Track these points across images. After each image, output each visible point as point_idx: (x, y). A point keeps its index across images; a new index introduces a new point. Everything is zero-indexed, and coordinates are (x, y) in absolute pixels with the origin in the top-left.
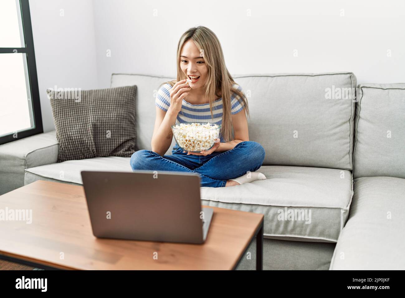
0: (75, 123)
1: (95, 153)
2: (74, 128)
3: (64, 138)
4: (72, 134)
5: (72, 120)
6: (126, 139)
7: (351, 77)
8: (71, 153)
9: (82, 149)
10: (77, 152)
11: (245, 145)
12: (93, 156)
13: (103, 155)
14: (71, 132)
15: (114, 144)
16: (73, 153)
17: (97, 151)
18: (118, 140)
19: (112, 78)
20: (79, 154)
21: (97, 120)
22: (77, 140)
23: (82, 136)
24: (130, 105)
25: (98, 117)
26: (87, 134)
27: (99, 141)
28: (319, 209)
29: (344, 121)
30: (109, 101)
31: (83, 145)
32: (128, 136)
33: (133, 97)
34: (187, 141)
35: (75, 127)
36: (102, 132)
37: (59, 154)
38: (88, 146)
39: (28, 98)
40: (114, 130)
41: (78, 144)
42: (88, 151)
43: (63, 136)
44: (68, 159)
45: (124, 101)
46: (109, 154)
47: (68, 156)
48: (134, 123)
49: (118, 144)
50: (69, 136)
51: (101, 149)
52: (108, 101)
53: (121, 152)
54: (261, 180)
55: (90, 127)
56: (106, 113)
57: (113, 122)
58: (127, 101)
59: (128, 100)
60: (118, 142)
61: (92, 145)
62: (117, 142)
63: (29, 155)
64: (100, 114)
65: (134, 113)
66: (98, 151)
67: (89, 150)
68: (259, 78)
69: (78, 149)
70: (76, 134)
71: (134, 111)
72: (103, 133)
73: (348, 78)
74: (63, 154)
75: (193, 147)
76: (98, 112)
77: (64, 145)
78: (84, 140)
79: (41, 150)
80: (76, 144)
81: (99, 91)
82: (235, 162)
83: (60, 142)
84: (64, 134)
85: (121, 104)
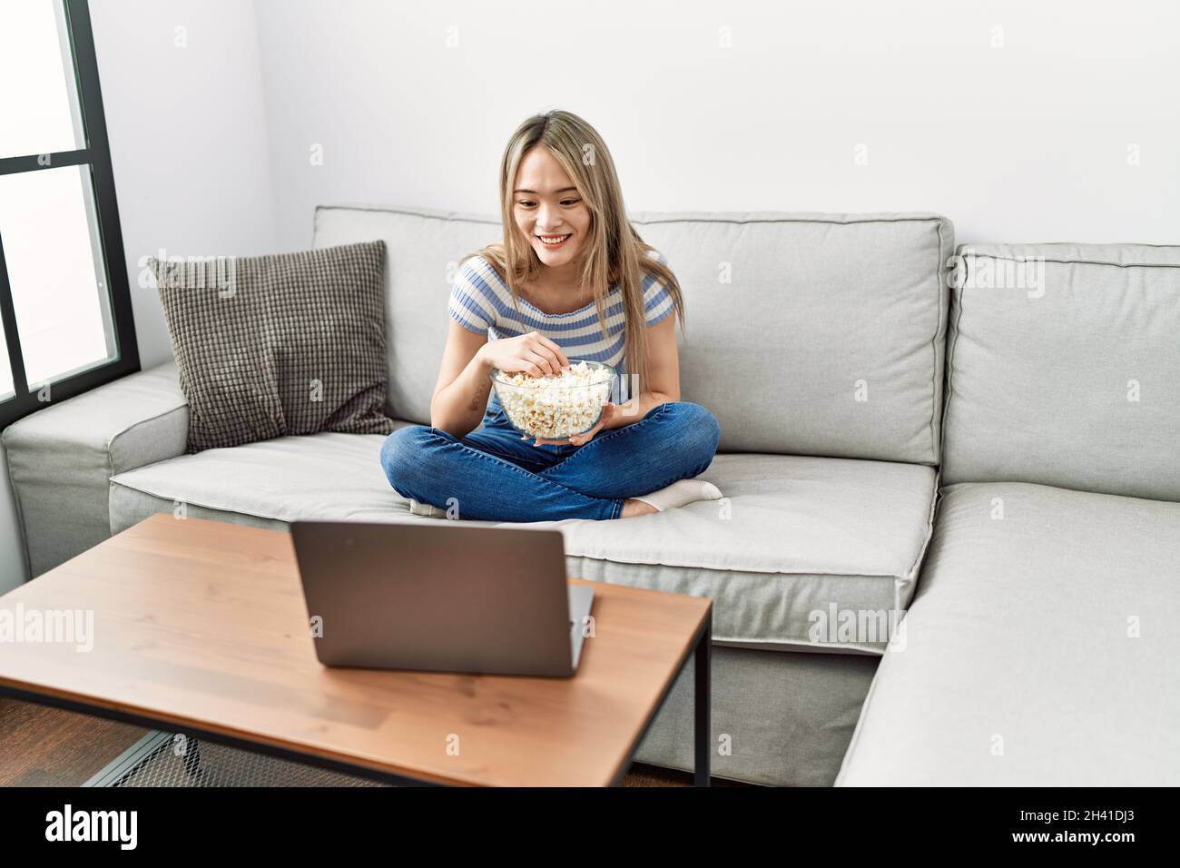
0: (228, 351)
1: (282, 426)
2: (226, 364)
3: (202, 390)
4: (221, 380)
5: (221, 341)
6: (362, 388)
7: (938, 228)
8: (222, 429)
9: (250, 418)
10: (237, 426)
11: (669, 414)
12: (278, 433)
13: (303, 431)
14: (220, 374)
15: (332, 401)
16: (227, 428)
17: (287, 421)
18: (340, 391)
19: (315, 219)
20: (241, 429)
21: (286, 341)
22: (236, 395)
23: (250, 383)
24: (368, 295)
25: (288, 330)
26: (261, 378)
27: (291, 393)
28: (845, 579)
29: (919, 341)
30: (314, 286)
31: (252, 405)
32: (368, 379)
33: (375, 273)
34: (536, 416)
35: (228, 361)
36: (298, 372)
37: (189, 432)
38: (264, 408)
39: (98, 282)
40: (331, 366)
41: (239, 405)
42: (265, 421)
43: (200, 384)
44: (215, 443)
45: (352, 285)
46: (318, 428)
47: (214, 437)
48: (382, 344)
49: (342, 401)
50: (214, 384)
51: (299, 415)
52: (311, 289)
53: (350, 421)
54: (708, 500)
55: (267, 359)
56: (309, 321)
57: (327, 344)
58: (362, 286)
59: (363, 283)
60: (343, 394)
61: (275, 407)
62: (338, 395)
63: (117, 441)
64: (292, 324)
65: (381, 317)
66: (289, 419)
67: (267, 418)
68: (707, 224)
69: (238, 417)
70: (232, 379)
71: (380, 311)
72: (301, 374)
73: (931, 232)
74: (202, 432)
75: (551, 428)
76: (286, 319)
77: (202, 409)
78: (254, 394)
79: (145, 425)
80: (233, 405)
81: (286, 258)
82: (645, 456)
83: (192, 402)
84: (201, 379)
85: (346, 293)
